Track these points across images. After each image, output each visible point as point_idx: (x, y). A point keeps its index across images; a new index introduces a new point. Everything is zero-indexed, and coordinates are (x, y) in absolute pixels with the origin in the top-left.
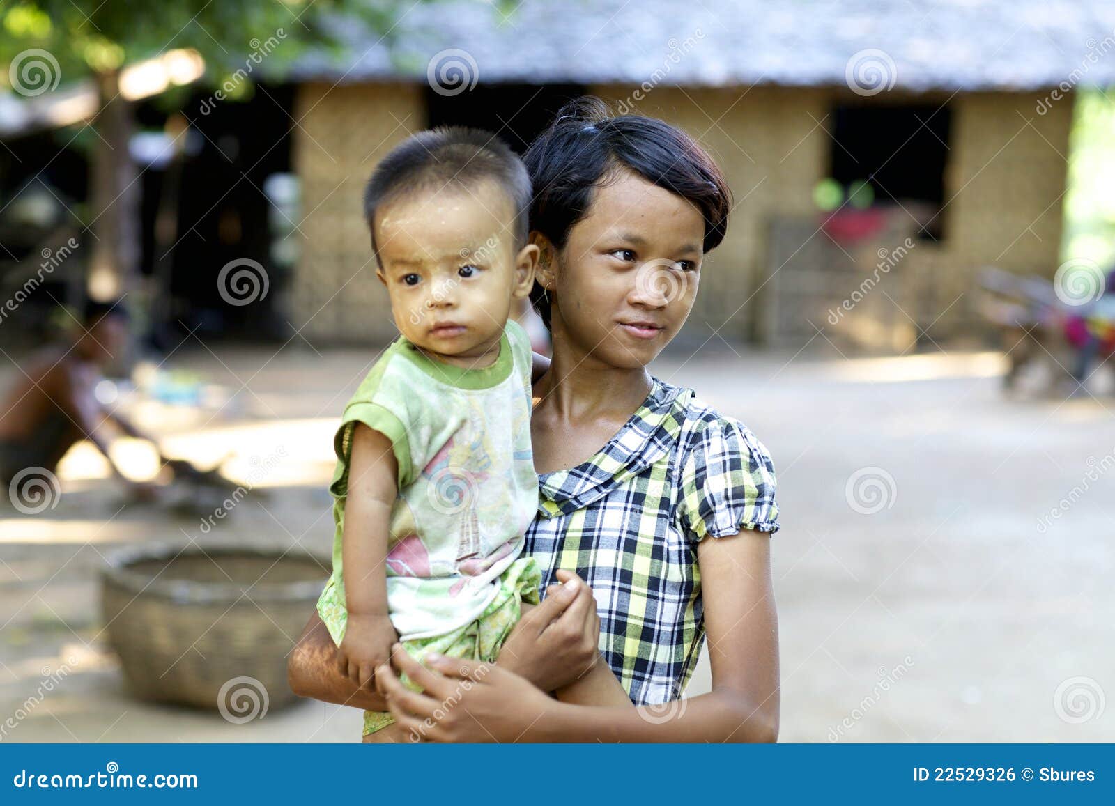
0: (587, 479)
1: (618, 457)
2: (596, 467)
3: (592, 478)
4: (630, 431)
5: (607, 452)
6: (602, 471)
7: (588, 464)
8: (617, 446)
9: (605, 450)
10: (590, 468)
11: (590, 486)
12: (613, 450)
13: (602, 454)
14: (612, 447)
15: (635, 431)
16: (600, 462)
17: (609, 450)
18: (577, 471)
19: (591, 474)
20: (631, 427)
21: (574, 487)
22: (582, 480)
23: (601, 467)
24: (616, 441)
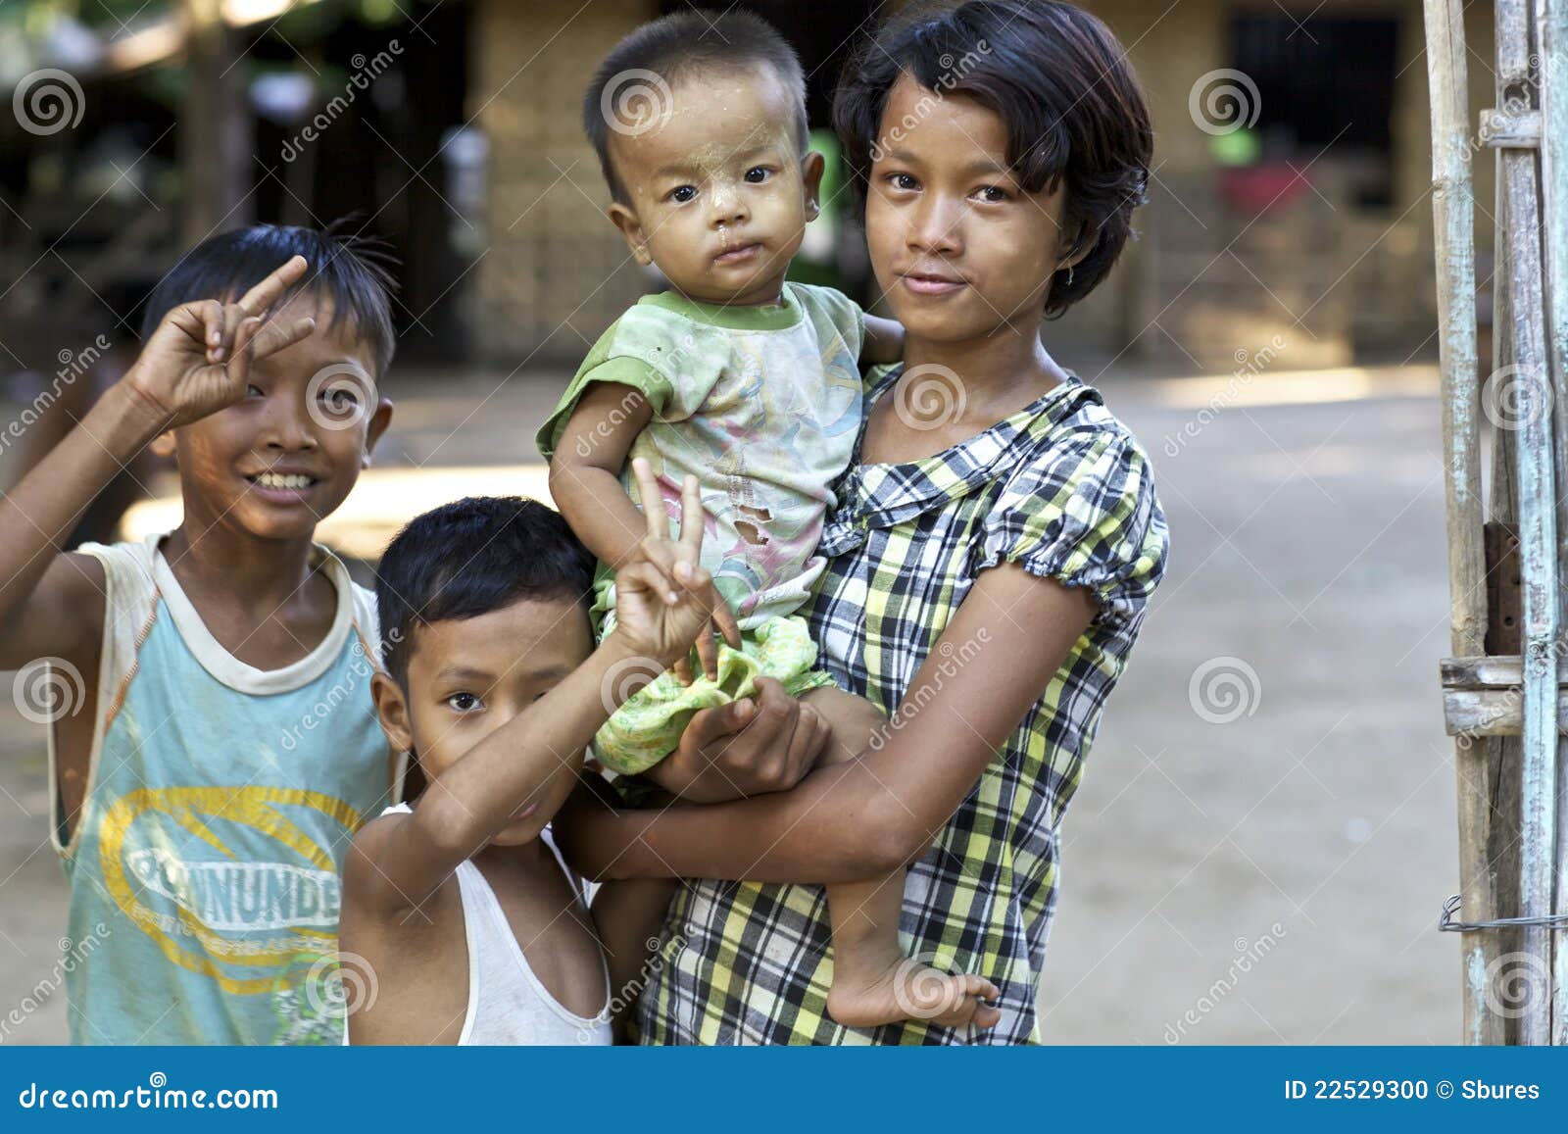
0: (907, 490)
1: (959, 469)
2: (924, 476)
3: (914, 490)
4: (988, 438)
5: (946, 460)
6: (930, 484)
7: (915, 468)
8: (962, 453)
9: (945, 455)
10: (917, 474)
11: (907, 499)
12: (955, 458)
13: (939, 459)
14: (955, 453)
15: (994, 439)
16: (931, 470)
17: (950, 457)
18: (899, 475)
19: (915, 483)
20: (990, 433)
21: (888, 495)
22: (900, 489)
23: (931, 477)
24: (963, 448)
